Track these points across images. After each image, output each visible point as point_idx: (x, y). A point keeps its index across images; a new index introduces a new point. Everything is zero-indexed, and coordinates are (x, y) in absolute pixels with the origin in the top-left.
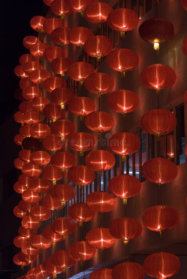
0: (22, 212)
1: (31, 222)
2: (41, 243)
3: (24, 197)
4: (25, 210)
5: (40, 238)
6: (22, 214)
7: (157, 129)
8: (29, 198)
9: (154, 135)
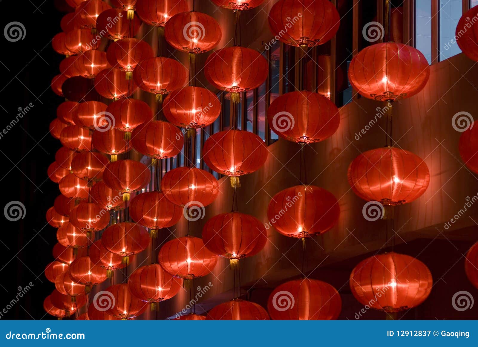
0: (63, 217)
1: (74, 235)
2: (90, 273)
3: (63, 189)
4: (66, 214)
5: (88, 263)
6: (62, 221)
7: (301, 32)
8: (71, 190)
9: (295, 47)
